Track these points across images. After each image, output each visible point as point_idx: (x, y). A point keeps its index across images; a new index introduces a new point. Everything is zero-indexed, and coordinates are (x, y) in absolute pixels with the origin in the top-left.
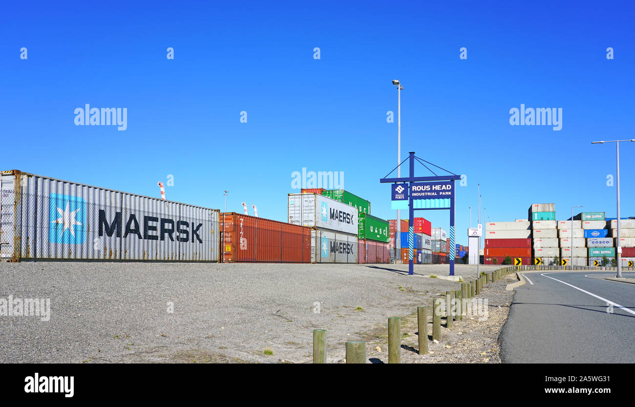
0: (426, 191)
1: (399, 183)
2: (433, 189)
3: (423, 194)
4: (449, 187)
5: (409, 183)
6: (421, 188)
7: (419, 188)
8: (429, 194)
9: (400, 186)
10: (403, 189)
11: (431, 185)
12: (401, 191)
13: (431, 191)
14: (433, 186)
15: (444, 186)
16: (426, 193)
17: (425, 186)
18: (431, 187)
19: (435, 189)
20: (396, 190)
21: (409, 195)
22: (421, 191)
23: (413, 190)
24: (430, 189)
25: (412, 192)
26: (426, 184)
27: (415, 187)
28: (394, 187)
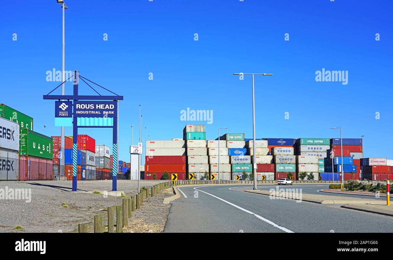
0: (90, 110)
1: (63, 100)
2: (97, 108)
3: (87, 112)
4: (112, 107)
5: (73, 101)
6: (85, 106)
7: (83, 106)
8: (93, 112)
9: (63, 104)
10: (67, 106)
11: (95, 104)
12: (65, 108)
13: (95, 110)
14: (97, 105)
15: (107, 105)
16: (90, 112)
17: (89, 105)
18: (95, 106)
19: (98, 108)
20: (60, 107)
21: (73, 112)
22: (85, 110)
23: (77, 108)
24: (93, 107)
25: (75, 110)
26: (90, 103)
27: (79, 105)
28: (58, 104)
